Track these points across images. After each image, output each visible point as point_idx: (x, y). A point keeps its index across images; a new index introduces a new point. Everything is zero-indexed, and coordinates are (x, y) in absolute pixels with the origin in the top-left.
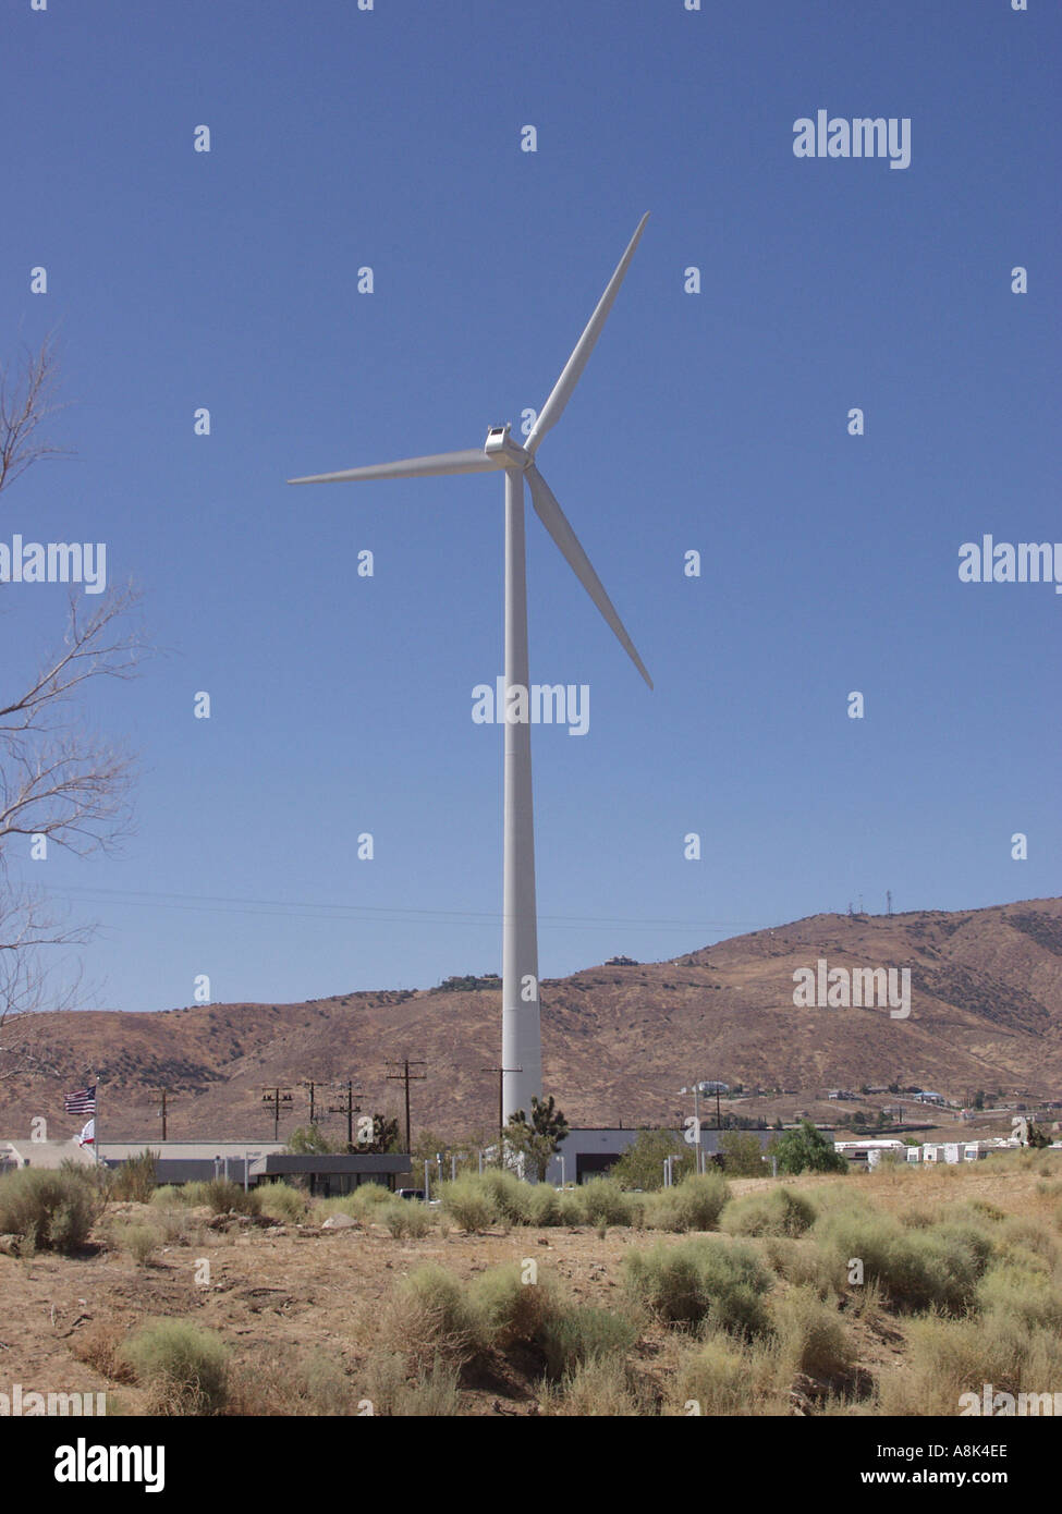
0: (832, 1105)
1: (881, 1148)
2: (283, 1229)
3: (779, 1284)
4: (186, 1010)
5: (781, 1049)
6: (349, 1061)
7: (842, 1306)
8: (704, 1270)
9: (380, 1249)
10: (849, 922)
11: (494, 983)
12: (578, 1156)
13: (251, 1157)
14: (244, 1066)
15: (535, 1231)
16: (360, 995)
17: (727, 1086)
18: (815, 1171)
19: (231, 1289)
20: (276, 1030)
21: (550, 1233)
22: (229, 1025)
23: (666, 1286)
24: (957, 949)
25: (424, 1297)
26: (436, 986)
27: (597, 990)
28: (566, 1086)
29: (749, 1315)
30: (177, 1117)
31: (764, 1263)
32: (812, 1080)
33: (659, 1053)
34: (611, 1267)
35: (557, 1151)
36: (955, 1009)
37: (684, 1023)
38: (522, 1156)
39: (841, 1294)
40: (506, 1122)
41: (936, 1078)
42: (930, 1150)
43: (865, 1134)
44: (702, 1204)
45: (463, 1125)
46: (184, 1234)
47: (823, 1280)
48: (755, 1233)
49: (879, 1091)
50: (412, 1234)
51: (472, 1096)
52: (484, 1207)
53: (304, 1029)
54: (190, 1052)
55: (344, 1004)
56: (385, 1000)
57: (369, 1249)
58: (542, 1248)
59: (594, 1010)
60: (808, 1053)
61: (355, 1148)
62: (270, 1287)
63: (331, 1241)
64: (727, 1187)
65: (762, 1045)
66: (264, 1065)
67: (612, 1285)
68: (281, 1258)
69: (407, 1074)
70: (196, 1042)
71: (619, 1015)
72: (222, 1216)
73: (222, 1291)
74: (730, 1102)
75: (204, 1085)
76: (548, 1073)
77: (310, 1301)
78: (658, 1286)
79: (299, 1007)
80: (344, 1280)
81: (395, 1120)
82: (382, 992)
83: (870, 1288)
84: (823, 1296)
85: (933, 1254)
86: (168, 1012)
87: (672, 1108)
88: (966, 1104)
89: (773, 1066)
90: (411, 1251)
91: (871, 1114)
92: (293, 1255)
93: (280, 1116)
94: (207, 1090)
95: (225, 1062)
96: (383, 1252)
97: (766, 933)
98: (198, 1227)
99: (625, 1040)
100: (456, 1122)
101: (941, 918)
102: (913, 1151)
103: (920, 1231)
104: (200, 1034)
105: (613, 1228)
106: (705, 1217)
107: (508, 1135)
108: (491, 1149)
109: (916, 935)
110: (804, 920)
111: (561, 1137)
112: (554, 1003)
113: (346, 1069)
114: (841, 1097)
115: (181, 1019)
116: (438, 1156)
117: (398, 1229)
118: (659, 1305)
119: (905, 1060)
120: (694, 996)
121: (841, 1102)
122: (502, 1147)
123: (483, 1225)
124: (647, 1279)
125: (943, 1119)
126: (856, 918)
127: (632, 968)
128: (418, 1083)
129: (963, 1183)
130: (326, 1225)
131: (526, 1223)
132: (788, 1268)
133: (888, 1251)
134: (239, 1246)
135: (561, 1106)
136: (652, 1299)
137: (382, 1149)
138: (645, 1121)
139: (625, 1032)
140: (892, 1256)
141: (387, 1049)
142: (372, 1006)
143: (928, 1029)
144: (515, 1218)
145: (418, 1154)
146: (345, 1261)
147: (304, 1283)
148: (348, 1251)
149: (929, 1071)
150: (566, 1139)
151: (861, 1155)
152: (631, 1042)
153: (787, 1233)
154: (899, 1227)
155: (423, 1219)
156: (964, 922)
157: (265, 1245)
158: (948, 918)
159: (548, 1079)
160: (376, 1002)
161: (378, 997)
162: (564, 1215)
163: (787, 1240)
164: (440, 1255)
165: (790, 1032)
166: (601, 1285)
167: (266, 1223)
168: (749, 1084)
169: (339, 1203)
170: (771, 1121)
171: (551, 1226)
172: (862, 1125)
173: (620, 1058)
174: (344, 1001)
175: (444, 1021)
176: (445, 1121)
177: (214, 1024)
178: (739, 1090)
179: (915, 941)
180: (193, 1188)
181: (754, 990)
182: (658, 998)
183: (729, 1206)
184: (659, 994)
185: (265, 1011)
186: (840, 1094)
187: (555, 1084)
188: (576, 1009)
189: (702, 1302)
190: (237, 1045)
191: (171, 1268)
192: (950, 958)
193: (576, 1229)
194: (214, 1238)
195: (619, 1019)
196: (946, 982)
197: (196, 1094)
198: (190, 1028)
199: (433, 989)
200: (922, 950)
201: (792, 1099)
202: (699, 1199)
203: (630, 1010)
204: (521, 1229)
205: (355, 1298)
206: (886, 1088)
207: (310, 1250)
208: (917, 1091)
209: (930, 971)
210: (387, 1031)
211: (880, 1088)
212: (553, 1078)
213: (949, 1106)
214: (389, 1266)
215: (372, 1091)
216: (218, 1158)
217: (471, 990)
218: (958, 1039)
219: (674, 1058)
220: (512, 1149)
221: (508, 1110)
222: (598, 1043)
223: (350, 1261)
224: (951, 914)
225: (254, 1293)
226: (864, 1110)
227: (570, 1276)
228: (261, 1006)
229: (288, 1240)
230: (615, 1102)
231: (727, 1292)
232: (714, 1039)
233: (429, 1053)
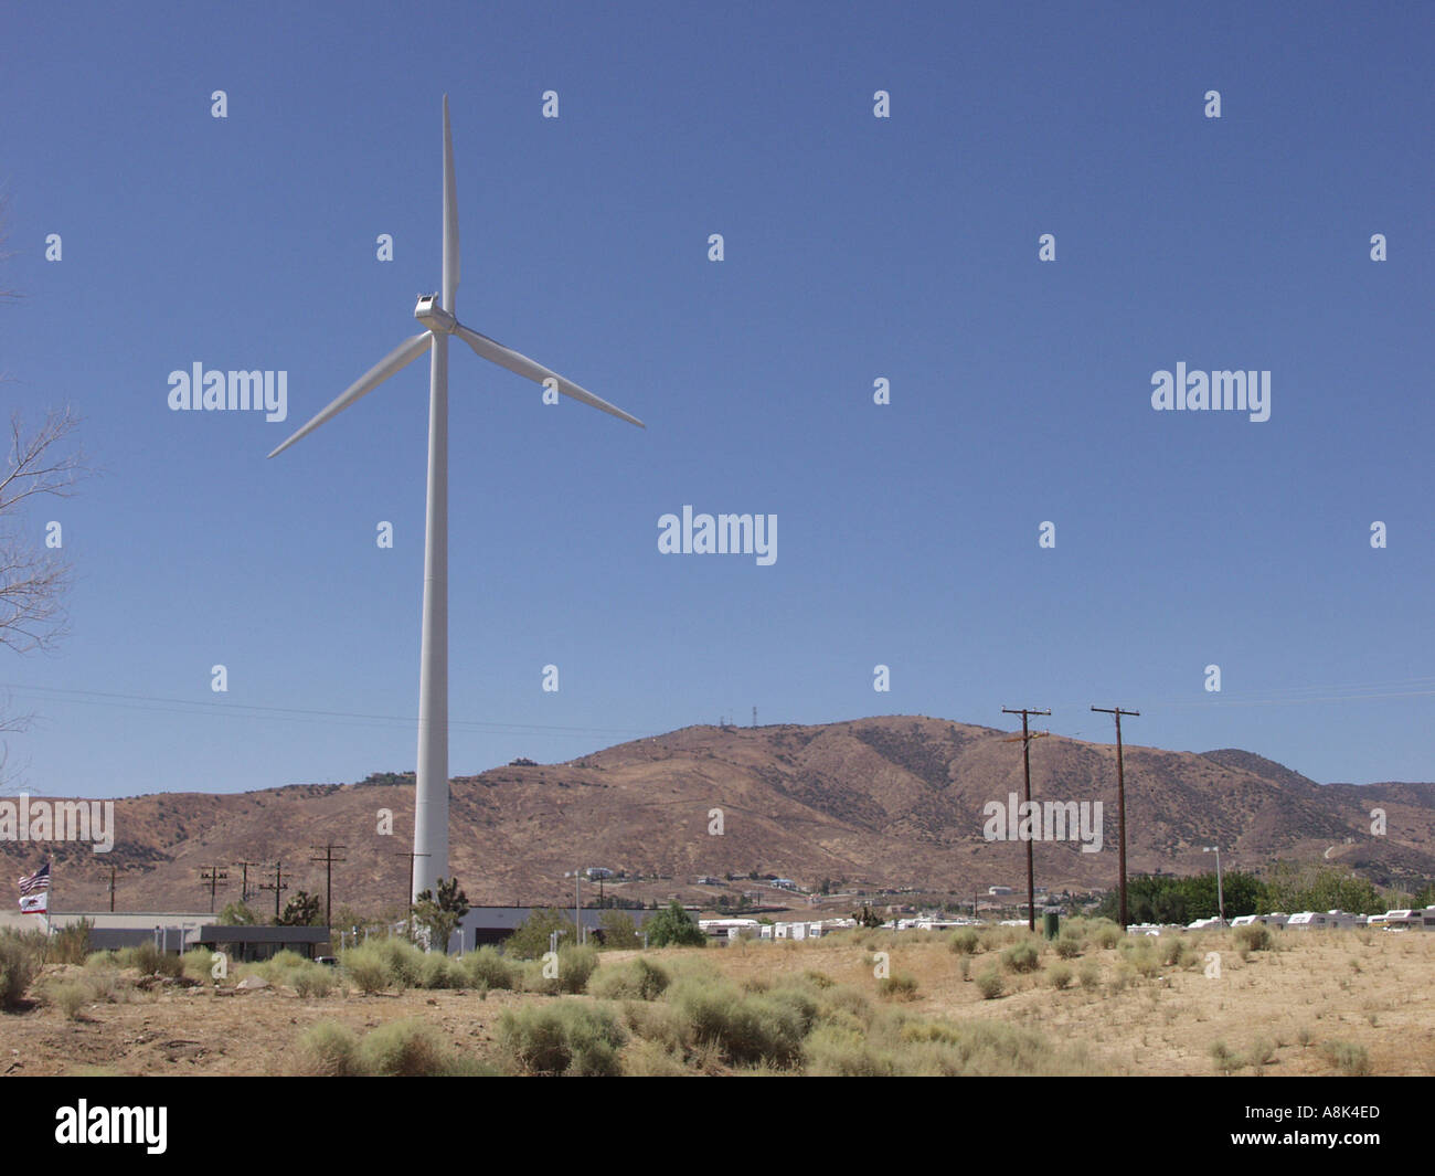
0: (701, 889)
1: (740, 926)
2: (202, 989)
3: (634, 1039)
4: (138, 798)
5: (658, 841)
6: (280, 846)
7: (686, 1059)
8: (569, 1026)
9: (287, 1007)
10: (720, 732)
11: (409, 779)
12: (478, 930)
13: (187, 927)
14: (189, 847)
15: (425, 993)
16: (293, 787)
17: (611, 872)
18: (677, 944)
19: (150, 1040)
20: (218, 817)
21: (439, 994)
22: (176, 812)
23: (536, 1041)
24: (810, 757)
25: (322, 1049)
26: (360, 781)
27: (501, 787)
28: (471, 869)
29: (606, 1066)
30: (127, 892)
31: (621, 1020)
32: (684, 867)
33: (553, 842)
34: (491, 1025)
35: (459, 925)
36: (808, 808)
37: (577, 817)
38: (429, 929)
39: (686, 1049)
40: (414, 899)
41: (790, 867)
42: (780, 928)
43: (728, 914)
44: (573, 970)
45: (380, 902)
46: (113, 992)
47: (671, 1037)
48: (615, 996)
49: (742, 878)
50: (317, 995)
51: (390, 877)
52: (381, 971)
53: (242, 816)
54: (139, 834)
55: (278, 795)
56: (315, 792)
57: (276, 1006)
58: (431, 1007)
59: (498, 804)
60: (681, 844)
61: (280, 921)
62: (187, 1040)
63: (244, 1000)
64: (596, 957)
65: (642, 836)
66: (206, 847)
67: (488, 1039)
68: (198, 1014)
69: (329, 855)
70: (146, 826)
71: (519, 809)
72: (148, 977)
73: (143, 1042)
74: (615, 885)
75: (151, 864)
76: (457, 858)
77: (221, 1052)
78: (529, 1040)
79: (239, 797)
80: (254, 1033)
81: (317, 897)
82: (313, 785)
83: (711, 1044)
84: (671, 1050)
85: (766, 1015)
86: (121, 799)
87: (563, 890)
88: (814, 890)
89: (652, 855)
90: (314, 1009)
91: (733, 897)
92: (209, 1012)
93: (216, 892)
94: (154, 868)
95: (171, 844)
96: (289, 1010)
97: (649, 741)
98: (126, 986)
99: (524, 830)
100: (374, 900)
101: (798, 730)
102: (766, 929)
103: (758, 994)
104: (149, 819)
105: (494, 991)
106: (574, 981)
107: (416, 911)
108: (402, 923)
109: (775, 745)
110: (681, 730)
111: (463, 913)
112: (463, 797)
113: (279, 851)
114: (709, 882)
115: (134, 805)
116: (354, 929)
117: (304, 989)
118: (528, 1057)
119: (764, 851)
120: (584, 793)
121: (708, 886)
122: (411, 922)
123: (380, 986)
124: (519, 1035)
125: (795, 904)
126: (726, 729)
127: (533, 768)
128: (338, 864)
129: (803, 956)
130: (241, 985)
131: (418, 986)
132: (642, 1026)
133: (727, 1012)
134: (161, 1003)
135: (465, 886)
136: (522, 1052)
137: (305, 921)
138: (539, 900)
139: (525, 824)
140: (732, 1017)
141: (316, 835)
142: (303, 796)
143: (784, 825)
144: (409, 981)
145: (338, 926)
146: (254, 1018)
147: (217, 1036)
148: (258, 1009)
149: (784, 861)
150: (467, 916)
151: (723, 932)
152: (530, 832)
153: (645, 997)
154: (741, 993)
155: (327, 982)
156: (817, 734)
157: (185, 1002)
158: (804, 730)
159: (456, 863)
160: (307, 793)
161: (309, 790)
162: (452, 979)
163: (643, 1002)
164: (340, 1012)
165: (667, 826)
166: (479, 1040)
167: (187, 983)
168: (631, 871)
169: (256, 966)
170: (648, 902)
171: (440, 988)
172: (725, 907)
173: (519, 846)
174: (278, 792)
175: (366, 811)
176: (365, 898)
177: (162, 811)
178: (621, 875)
179: (775, 749)
180: (124, 953)
181: (637, 790)
182: (554, 794)
183: (596, 972)
184: (555, 791)
185: (207, 800)
186: (708, 880)
187: (462, 868)
188: (483, 803)
189: (565, 1054)
190: (183, 829)
191: (98, 1022)
192: (806, 764)
193: (462, 991)
194: (139, 996)
195: (520, 812)
196: (800, 785)
197: (144, 872)
198: (141, 814)
199: (358, 783)
200: (781, 758)
201: (667, 884)
202: (571, 966)
203: (529, 805)
204: (414, 991)
205: (261, 1049)
206: (748, 875)
207: (224, 1007)
208: (773, 878)
209: (787, 775)
210: (316, 819)
211: (743, 875)
212: (460, 862)
213: (800, 891)
214: (293, 1022)
215: (301, 871)
216: (158, 928)
217: (391, 784)
218: (809, 834)
219: (565, 847)
220: (419, 923)
221: (417, 889)
222: (501, 833)
223: (259, 1017)
224: (807, 727)
225: (171, 1045)
226: (726, 893)
227: (452, 1032)
228: (205, 795)
229: (206, 998)
230: (515, 883)
231: (588, 1046)
232: (601, 831)
233: (352, 839)
